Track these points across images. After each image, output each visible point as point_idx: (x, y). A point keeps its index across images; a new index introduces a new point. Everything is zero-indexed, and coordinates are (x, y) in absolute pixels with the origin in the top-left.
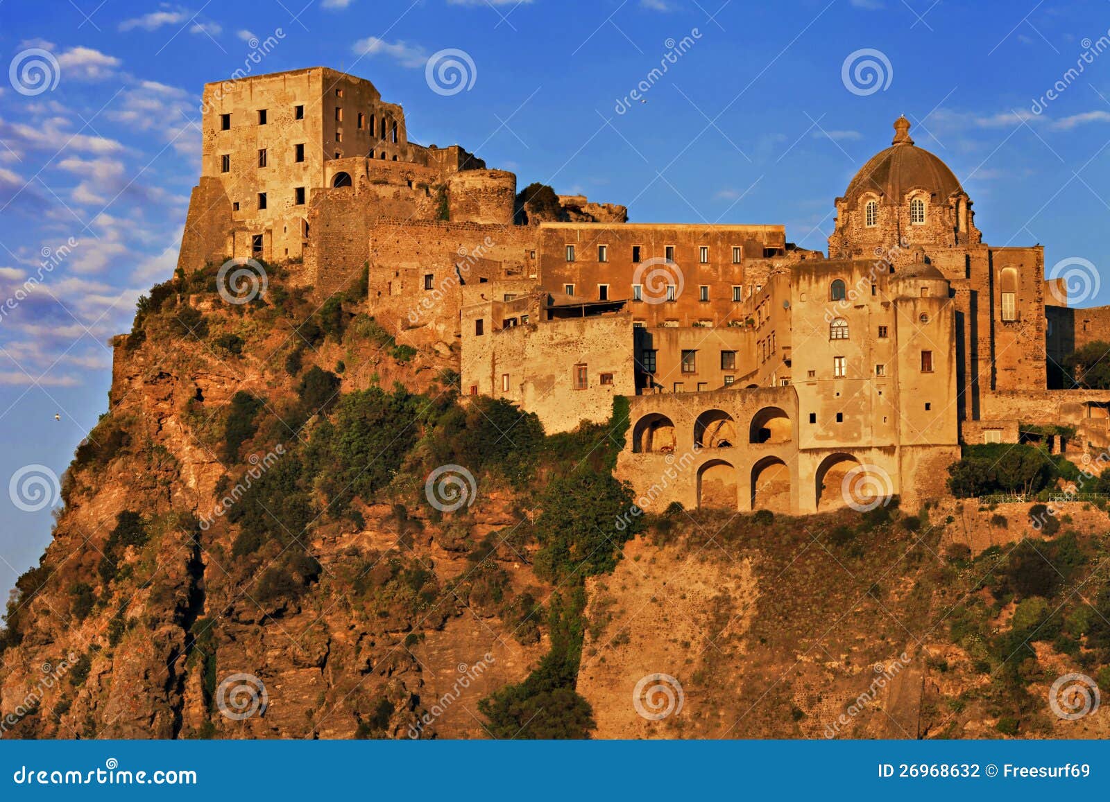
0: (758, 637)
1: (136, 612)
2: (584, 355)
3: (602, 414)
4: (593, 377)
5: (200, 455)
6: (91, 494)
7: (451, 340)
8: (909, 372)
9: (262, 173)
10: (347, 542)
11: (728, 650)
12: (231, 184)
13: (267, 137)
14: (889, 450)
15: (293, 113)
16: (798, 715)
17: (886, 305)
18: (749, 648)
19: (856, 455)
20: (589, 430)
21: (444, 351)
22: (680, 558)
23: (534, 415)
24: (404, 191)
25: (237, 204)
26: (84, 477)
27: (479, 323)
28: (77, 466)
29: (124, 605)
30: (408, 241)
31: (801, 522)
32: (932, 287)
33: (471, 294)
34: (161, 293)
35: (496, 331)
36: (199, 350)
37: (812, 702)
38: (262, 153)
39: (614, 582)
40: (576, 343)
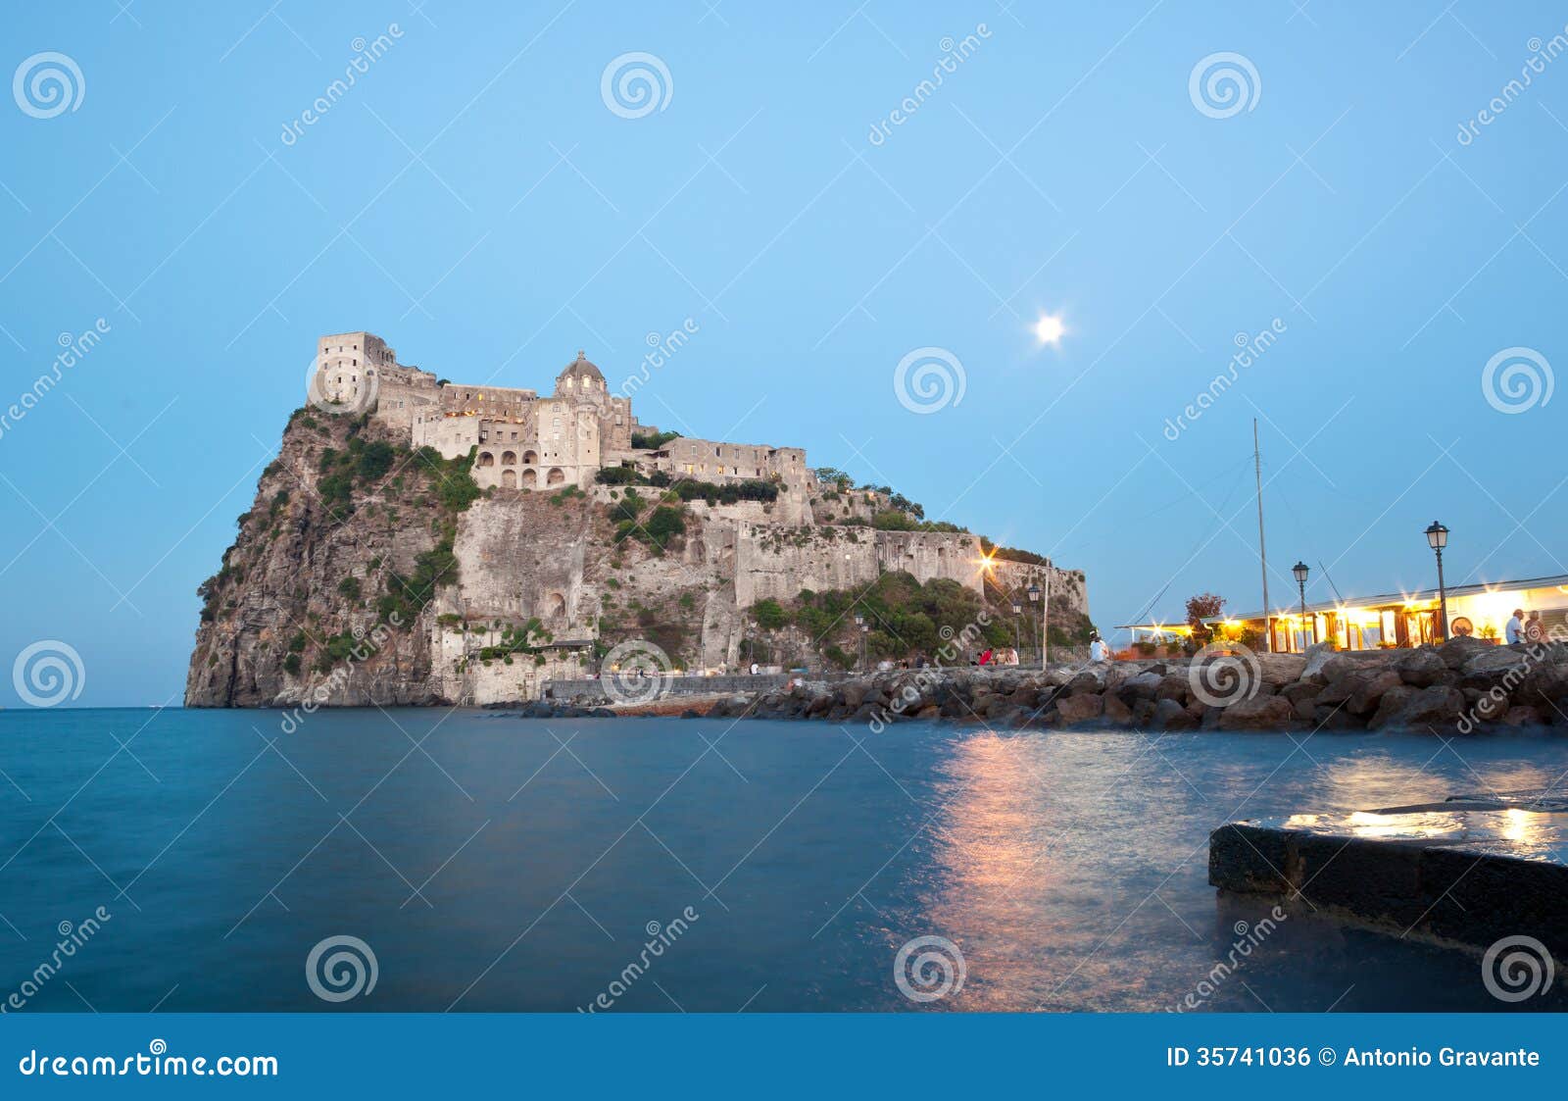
0: (523, 535)
1: (284, 528)
2: (459, 431)
3: (466, 453)
4: (463, 438)
5: (311, 471)
6: (268, 486)
7: (409, 426)
8: (582, 438)
10: (366, 499)
11: (511, 539)
13: (342, 356)
14: (574, 467)
15: (353, 348)
16: (537, 563)
17: (574, 414)
18: (520, 538)
19: (562, 469)
20: (460, 458)
21: (406, 430)
22: (494, 505)
23: (440, 453)
24: (394, 378)
26: (267, 480)
27: (420, 419)
28: (264, 476)
29: (279, 526)
30: (393, 391)
31: (540, 493)
32: (592, 408)
33: (418, 409)
34: (298, 413)
35: (427, 421)
36: (313, 433)
37: (544, 558)
39: (468, 514)
40: (457, 426)
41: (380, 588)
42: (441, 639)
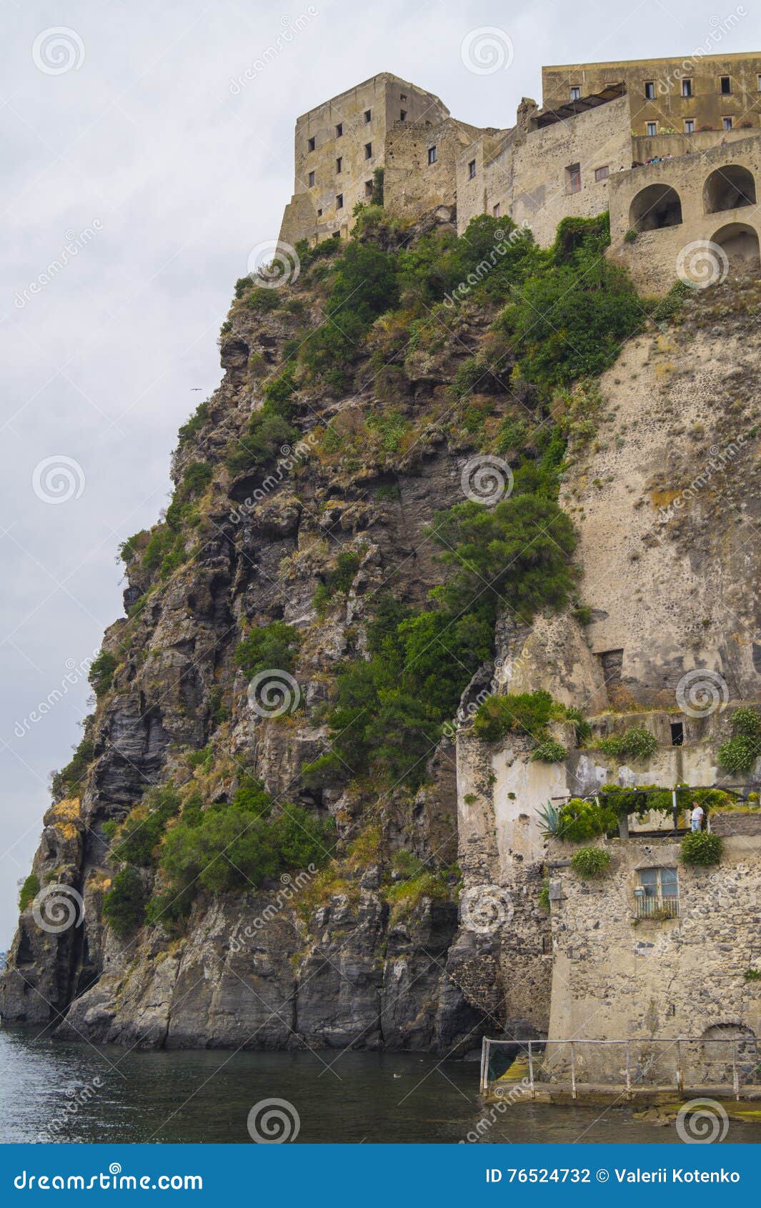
2: (575, 154)
4: (587, 175)
9: (339, 179)
12: (315, 194)
13: (343, 146)
15: (363, 118)
21: (446, 216)
25: (320, 212)
27: (472, 165)
35: (486, 165)
38: (339, 160)
40: (567, 145)
41: (349, 649)
42: (487, 787)
